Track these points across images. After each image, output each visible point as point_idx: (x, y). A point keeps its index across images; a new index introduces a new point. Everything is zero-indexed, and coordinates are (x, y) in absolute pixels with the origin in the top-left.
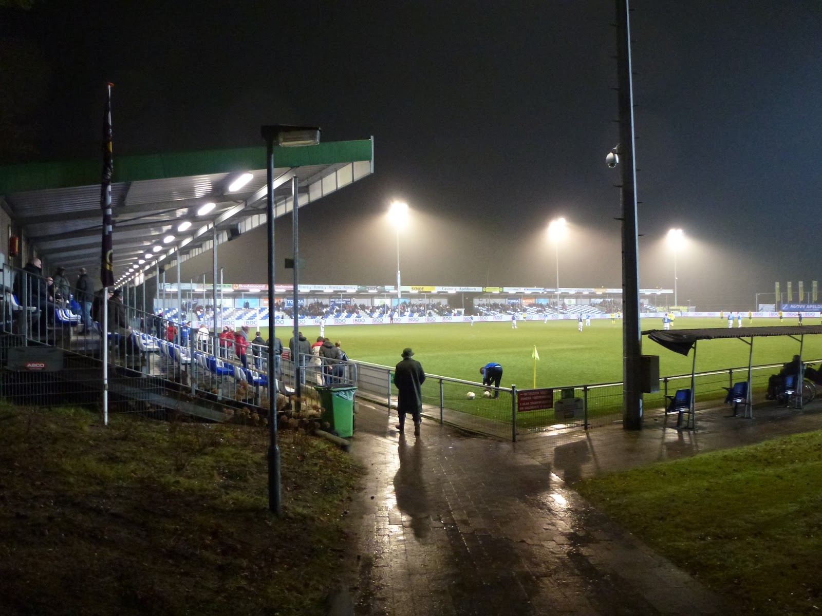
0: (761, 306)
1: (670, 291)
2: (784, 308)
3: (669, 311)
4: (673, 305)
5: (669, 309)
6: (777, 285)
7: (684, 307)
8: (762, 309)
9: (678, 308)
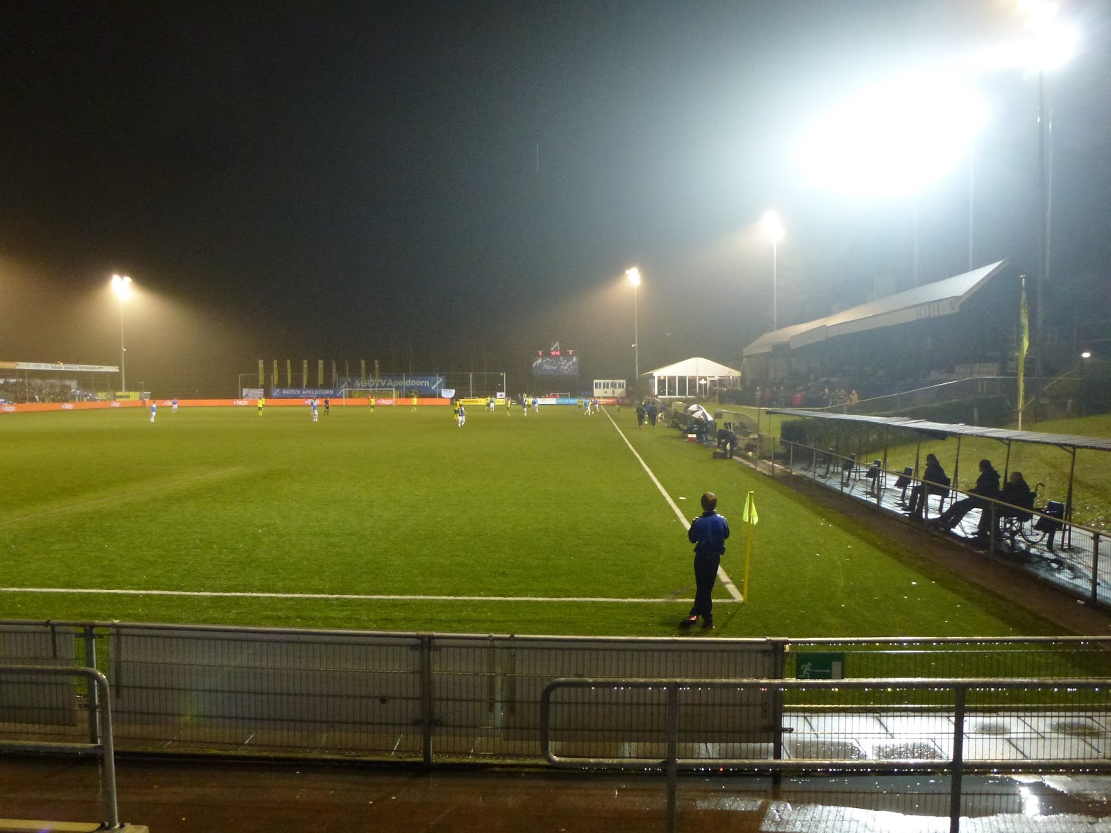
0: (245, 391)
1: (114, 369)
2: (274, 394)
3: (115, 397)
4: (120, 390)
5: (115, 396)
6: (261, 364)
7: (136, 393)
8: (247, 395)
9: (127, 393)
